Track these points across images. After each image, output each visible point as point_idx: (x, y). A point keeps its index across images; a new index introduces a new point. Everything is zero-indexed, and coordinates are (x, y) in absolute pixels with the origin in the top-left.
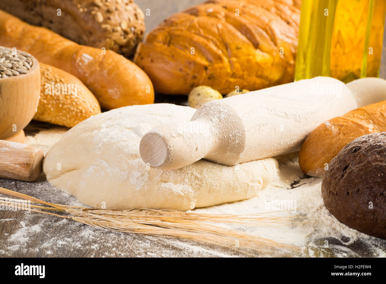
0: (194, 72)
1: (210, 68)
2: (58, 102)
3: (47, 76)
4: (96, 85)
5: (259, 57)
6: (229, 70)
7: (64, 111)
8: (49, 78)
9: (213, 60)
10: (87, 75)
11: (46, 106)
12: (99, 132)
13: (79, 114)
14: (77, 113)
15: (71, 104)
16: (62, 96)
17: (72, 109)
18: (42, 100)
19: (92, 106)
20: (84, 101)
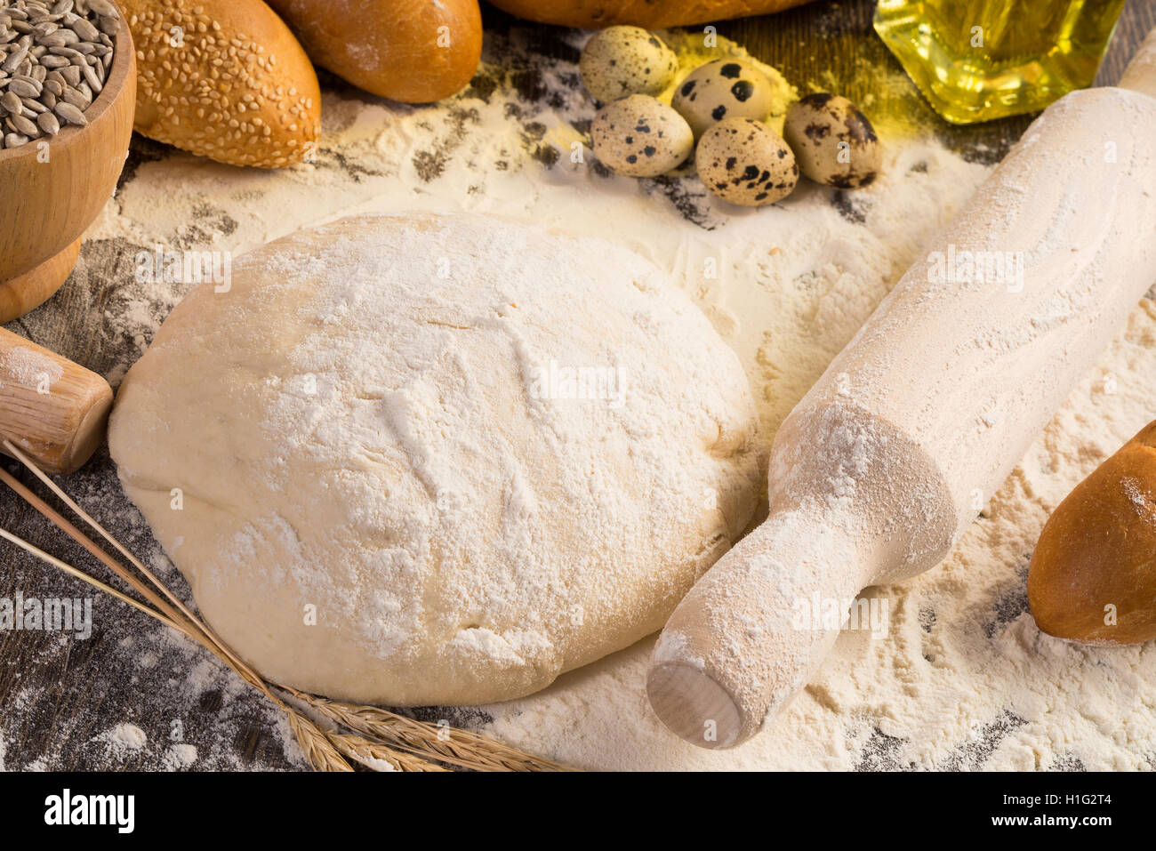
2: (196, 100)
3: (171, 9)
7: (211, 129)
8: (178, 16)
11: (161, 109)
12: (281, 389)
13: (255, 139)
14: (248, 136)
15: (233, 107)
16: (209, 85)
17: (235, 123)
18: (150, 92)
19: (295, 111)
20: (273, 96)
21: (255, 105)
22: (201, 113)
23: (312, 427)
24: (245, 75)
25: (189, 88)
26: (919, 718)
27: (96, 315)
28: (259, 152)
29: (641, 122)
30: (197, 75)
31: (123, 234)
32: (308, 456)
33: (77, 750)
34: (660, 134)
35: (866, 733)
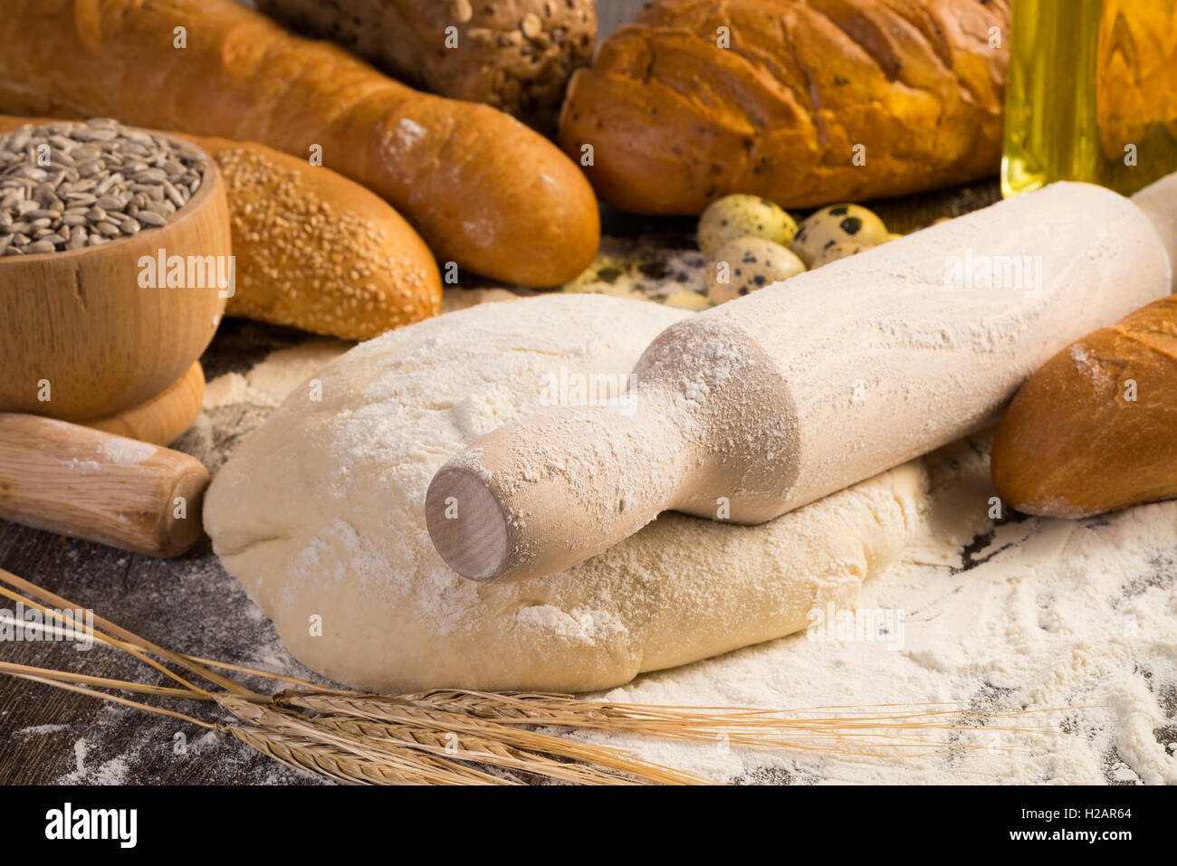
0: (713, 154)
1: (758, 141)
2: (310, 272)
3: (283, 197)
4: (432, 210)
5: (902, 101)
6: (813, 146)
7: (327, 299)
8: (290, 202)
9: (766, 119)
10: (408, 181)
11: (278, 285)
12: (351, 417)
13: (370, 306)
14: (362, 301)
15: (346, 276)
16: (322, 256)
17: (349, 290)
18: (266, 270)
19: (409, 279)
20: (385, 265)
21: (366, 273)
22: (317, 284)
23: (376, 438)
24: (355, 246)
25: (303, 261)
26: (1032, 670)
27: (216, 455)
28: (377, 319)
29: (747, 254)
30: (309, 250)
31: (248, 399)
32: (370, 461)
33: (157, 749)
34: (768, 264)
35: (975, 685)
